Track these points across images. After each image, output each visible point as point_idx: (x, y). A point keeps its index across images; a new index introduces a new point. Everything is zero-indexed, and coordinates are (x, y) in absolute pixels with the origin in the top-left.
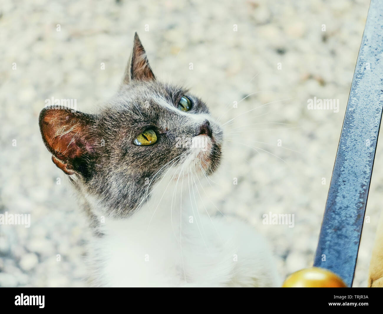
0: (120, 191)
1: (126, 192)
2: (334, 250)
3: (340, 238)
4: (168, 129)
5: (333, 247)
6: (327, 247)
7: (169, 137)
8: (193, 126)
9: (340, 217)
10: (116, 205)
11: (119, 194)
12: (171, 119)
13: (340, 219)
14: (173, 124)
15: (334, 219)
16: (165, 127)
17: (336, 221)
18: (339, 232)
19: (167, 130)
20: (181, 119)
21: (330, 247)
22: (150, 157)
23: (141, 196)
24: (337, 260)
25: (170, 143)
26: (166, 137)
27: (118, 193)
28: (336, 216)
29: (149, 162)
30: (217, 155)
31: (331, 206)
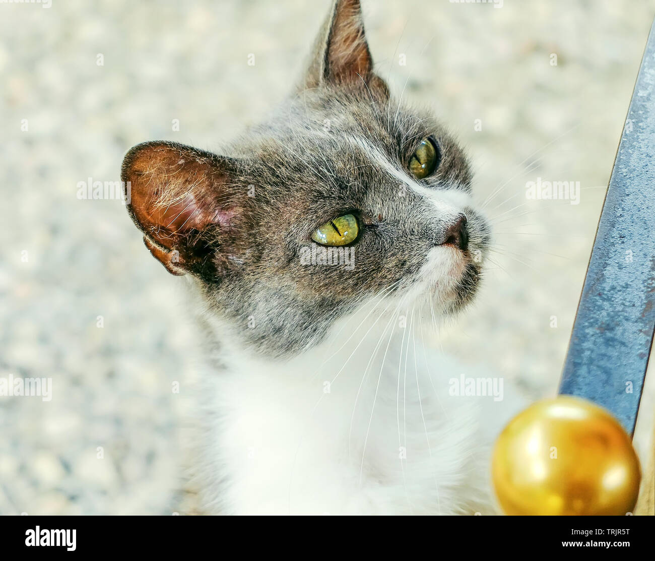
0: (271, 320)
1: (281, 323)
2: (598, 366)
3: (610, 345)
4: (384, 217)
5: (598, 361)
6: (585, 361)
7: (381, 235)
8: (433, 225)
9: (612, 305)
10: (259, 339)
11: (267, 324)
12: (393, 198)
13: (611, 309)
14: (395, 209)
15: (601, 308)
16: (377, 212)
17: (604, 313)
18: (609, 334)
19: (381, 220)
20: (413, 203)
21: (591, 361)
22: (340, 272)
23: (307, 337)
24: (604, 387)
25: (382, 250)
26: (375, 233)
27: (266, 322)
28: (605, 303)
29: (336, 283)
30: (470, 285)
31: (594, 284)
